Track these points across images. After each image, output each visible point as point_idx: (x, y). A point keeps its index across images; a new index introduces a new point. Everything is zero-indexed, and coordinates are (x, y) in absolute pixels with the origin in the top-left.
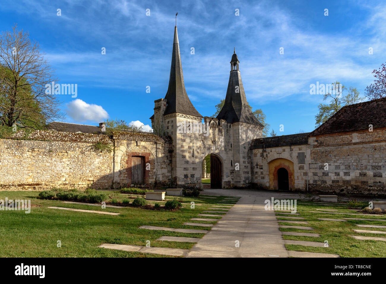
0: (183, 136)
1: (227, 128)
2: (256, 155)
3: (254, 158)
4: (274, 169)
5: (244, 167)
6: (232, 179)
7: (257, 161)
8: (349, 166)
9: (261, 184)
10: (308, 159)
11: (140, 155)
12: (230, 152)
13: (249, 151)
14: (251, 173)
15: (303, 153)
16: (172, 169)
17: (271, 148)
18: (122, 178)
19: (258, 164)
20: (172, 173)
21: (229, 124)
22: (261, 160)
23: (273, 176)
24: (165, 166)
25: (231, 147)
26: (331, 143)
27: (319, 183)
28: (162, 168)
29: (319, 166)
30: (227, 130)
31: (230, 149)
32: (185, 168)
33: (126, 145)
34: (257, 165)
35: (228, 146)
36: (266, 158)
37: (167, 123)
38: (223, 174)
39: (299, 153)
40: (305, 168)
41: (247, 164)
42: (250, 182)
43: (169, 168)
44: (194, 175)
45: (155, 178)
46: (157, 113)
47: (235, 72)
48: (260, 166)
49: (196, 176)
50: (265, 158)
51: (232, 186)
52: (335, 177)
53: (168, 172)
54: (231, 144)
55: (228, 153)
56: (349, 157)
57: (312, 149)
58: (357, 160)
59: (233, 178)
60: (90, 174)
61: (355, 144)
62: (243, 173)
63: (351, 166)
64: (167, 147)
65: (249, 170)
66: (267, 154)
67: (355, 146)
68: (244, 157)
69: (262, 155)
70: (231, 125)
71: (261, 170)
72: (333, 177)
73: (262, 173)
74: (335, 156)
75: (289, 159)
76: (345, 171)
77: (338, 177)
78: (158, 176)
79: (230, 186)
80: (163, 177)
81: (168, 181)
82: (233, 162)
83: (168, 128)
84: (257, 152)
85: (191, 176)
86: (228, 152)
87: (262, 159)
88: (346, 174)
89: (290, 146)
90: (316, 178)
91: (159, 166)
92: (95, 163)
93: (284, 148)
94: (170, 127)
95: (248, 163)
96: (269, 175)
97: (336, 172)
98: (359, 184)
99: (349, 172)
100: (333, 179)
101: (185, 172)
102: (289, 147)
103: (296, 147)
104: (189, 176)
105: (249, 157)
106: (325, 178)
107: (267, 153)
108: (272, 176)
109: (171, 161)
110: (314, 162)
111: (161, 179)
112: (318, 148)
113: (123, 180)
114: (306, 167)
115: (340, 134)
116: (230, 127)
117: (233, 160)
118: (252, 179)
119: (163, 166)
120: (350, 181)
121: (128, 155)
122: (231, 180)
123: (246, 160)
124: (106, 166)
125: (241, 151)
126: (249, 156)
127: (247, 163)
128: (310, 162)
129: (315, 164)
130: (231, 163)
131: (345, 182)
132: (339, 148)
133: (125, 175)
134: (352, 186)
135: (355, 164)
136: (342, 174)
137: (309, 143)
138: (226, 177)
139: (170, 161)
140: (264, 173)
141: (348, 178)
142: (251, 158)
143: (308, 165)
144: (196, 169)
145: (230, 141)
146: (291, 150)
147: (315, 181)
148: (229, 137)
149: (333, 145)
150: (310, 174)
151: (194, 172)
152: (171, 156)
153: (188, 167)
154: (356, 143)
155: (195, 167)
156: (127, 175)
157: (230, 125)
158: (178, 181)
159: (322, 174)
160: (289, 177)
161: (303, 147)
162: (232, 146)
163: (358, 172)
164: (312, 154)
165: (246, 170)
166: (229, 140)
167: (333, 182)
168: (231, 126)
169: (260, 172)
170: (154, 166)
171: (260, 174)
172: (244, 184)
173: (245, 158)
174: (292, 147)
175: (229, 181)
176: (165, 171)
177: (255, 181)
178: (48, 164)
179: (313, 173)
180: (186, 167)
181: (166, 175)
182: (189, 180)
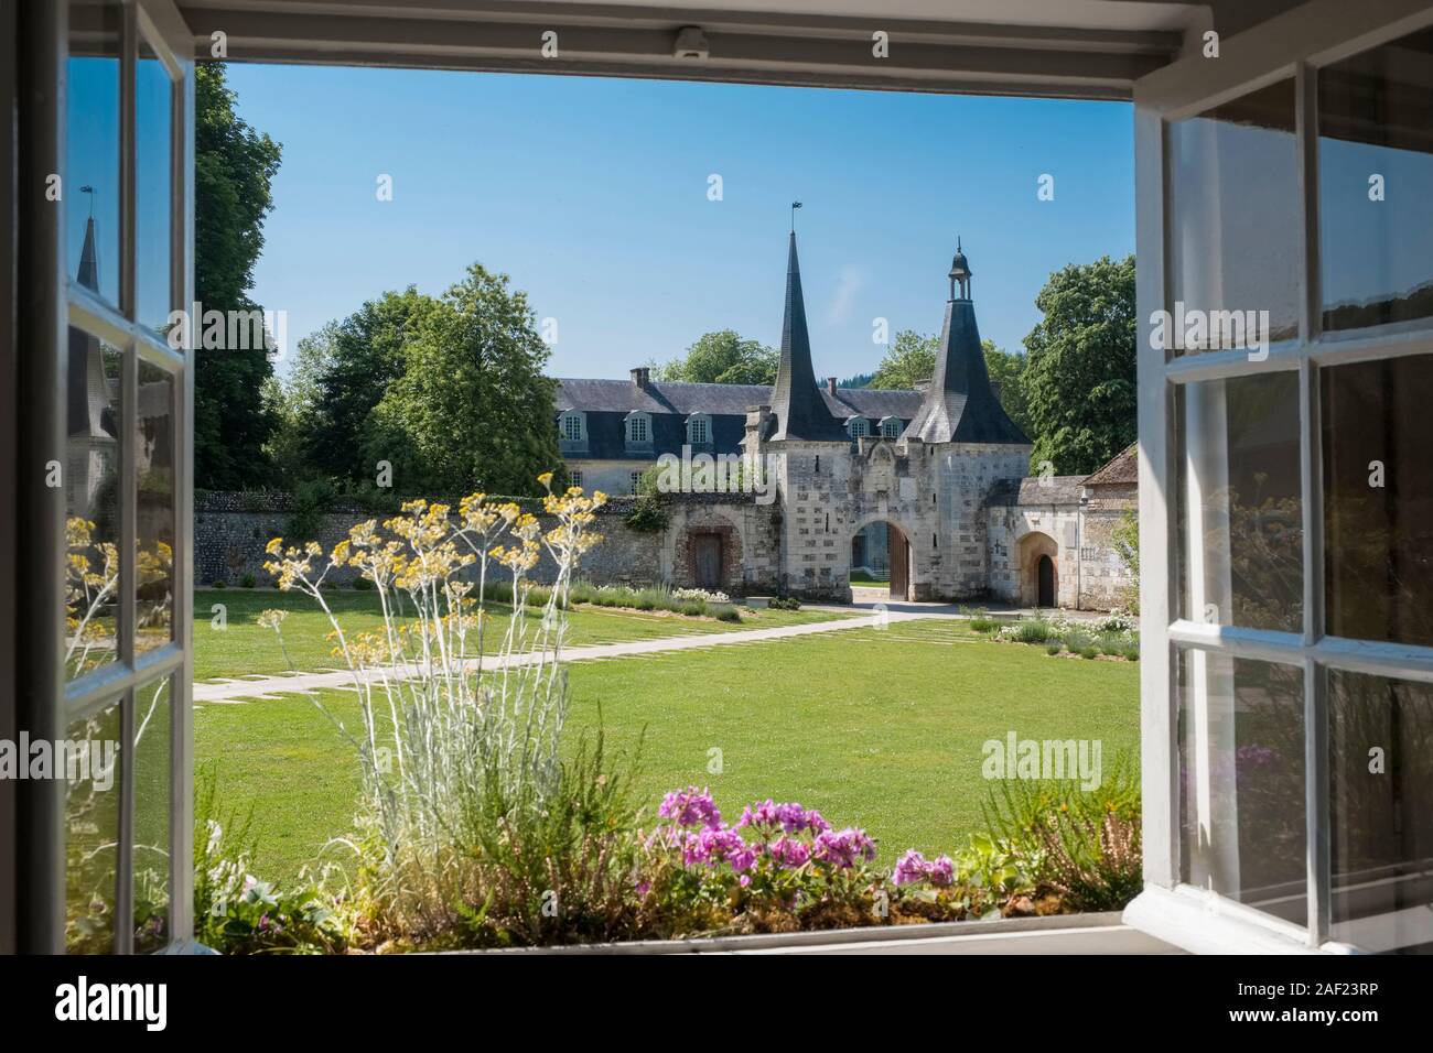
0: (802, 489)
1: (924, 454)
2: (995, 520)
3: (991, 528)
4: (1029, 556)
5: (963, 549)
6: (937, 579)
7: (997, 536)
9: (1004, 592)
10: (1081, 538)
11: (713, 531)
12: (932, 513)
13: (980, 510)
14: (986, 565)
15: (1072, 524)
16: (779, 558)
17: (1022, 507)
18: (679, 576)
19: (999, 543)
20: (778, 565)
21: (928, 447)
22: (1004, 533)
23: (1028, 574)
24: (764, 552)
25: (934, 501)
27: (1097, 590)
28: (758, 556)
29: (1097, 555)
30: (924, 461)
31: (930, 508)
32: (807, 556)
33: (684, 513)
34: (997, 545)
35: (926, 499)
36: (1014, 530)
38: (911, 566)
39: (1066, 524)
40: (1076, 559)
41: (972, 544)
42: (983, 586)
43: (774, 556)
48: (1003, 548)
49: (833, 572)
50: (1011, 531)
51: (933, 594)
52: (1119, 579)
53: (772, 563)
54: (934, 495)
55: (926, 515)
57: (1085, 517)
59: (938, 576)
62: (961, 565)
64: (769, 513)
65: (980, 556)
66: (1014, 521)
68: (963, 527)
69: (1006, 523)
71: (1005, 557)
72: (1115, 579)
73: (1005, 564)
75: (1051, 535)
77: (1123, 579)
80: (760, 573)
81: (770, 581)
82: (938, 537)
84: (998, 514)
85: (822, 573)
86: (925, 513)
87: (1007, 532)
90: (1092, 581)
91: (752, 553)
92: (632, 549)
93: (1043, 508)
95: (976, 540)
96: (1019, 570)
97: (1120, 568)
100: (1115, 583)
101: (808, 564)
102: (1052, 508)
104: (817, 571)
105: (980, 526)
106: (1105, 581)
107: (1015, 518)
108: (1025, 574)
109: (777, 542)
110: (1089, 546)
111: (755, 578)
113: (681, 579)
114: (1077, 554)
116: (932, 453)
117: (937, 534)
118: (987, 578)
119: (759, 552)
121: (690, 533)
122: (935, 583)
123: (971, 533)
124: (649, 554)
125: (957, 513)
126: (981, 523)
127: (973, 539)
128: (1083, 545)
129: (1092, 549)
130: (932, 542)
138: (920, 574)
139: (775, 540)
140: (1010, 565)
142: (986, 529)
143: (1081, 550)
144: (836, 556)
145: (932, 486)
146: (1055, 515)
147: (1090, 587)
148: (930, 477)
150: (1084, 572)
151: (828, 564)
152: (778, 531)
153: (813, 553)
155: (833, 552)
156: (687, 571)
157: (932, 448)
159: (1100, 572)
160: (1054, 576)
162: (937, 499)
164: (1088, 527)
165: (969, 558)
166: (929, 484)
168: (935, 449)
169: (1002, 563)
170: (741, 552)
171: (1002, 567)
172: (960, 591)
173: (968, 529)
175: (928, 583)
176: (764, 562)
177: (994, 584)
180: (809, 553)
181: (767, 569)
182: (816, 580)
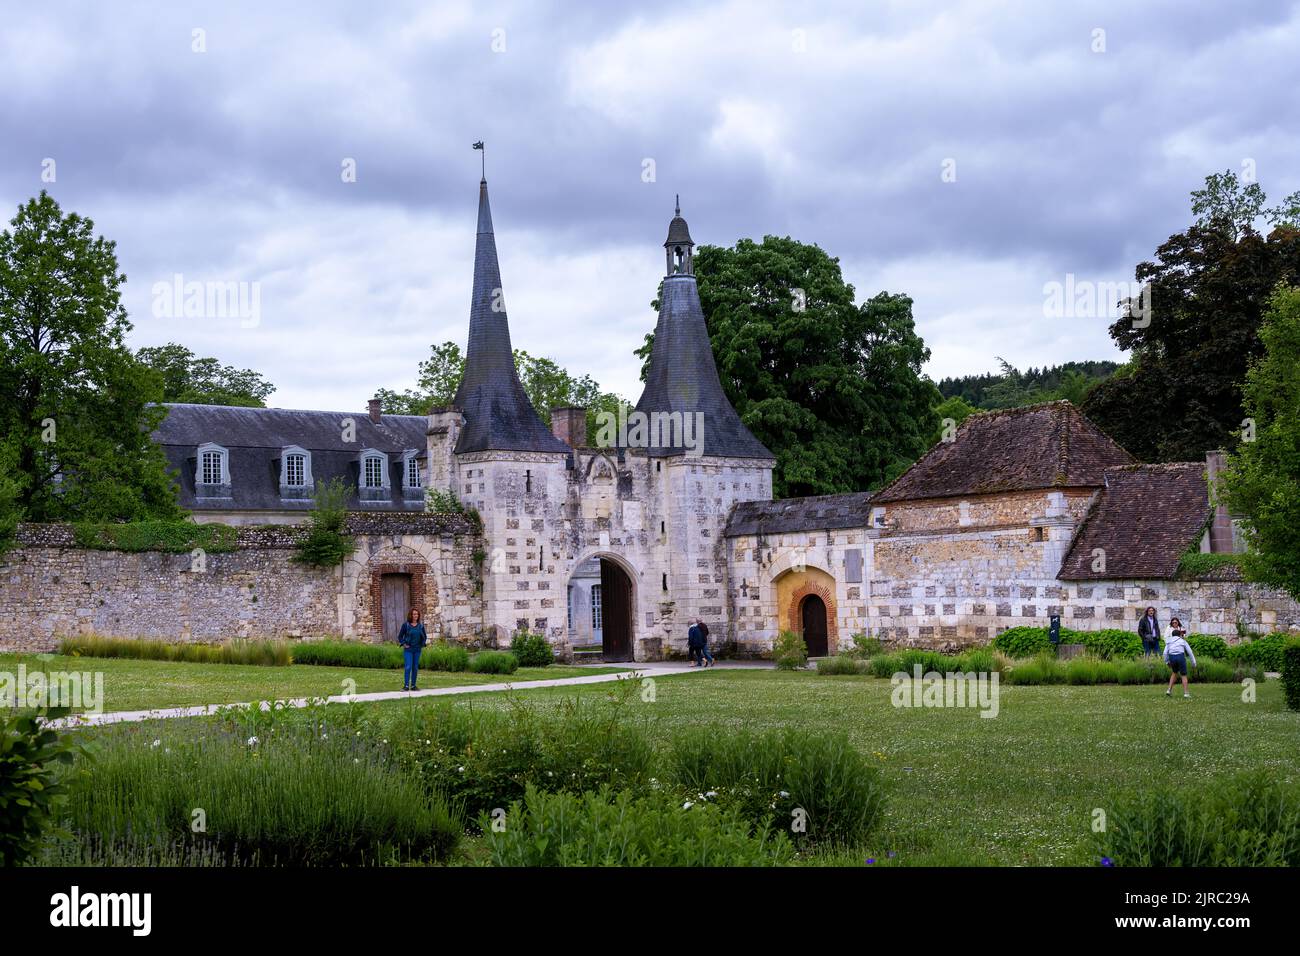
0: (511, 514)
1: (649, 472)
2: (740, 555)
3: (736, 565)
4: (790, 597)
5: (702, 592)
6: (668, 632)
7: (745, 574)
8: (954, 588)
9: (756, 646)
10: (869, 570)
11: (402, 571)
12: (660, 547)
13: (720, 541)
14: (729, 612)
15: (857, 552)
16: (484, 606)
17: (781, 536)
18: (361, 631)
19: (747, 583)
20: (482, 615)
21: (655, 462)
22: (755, 571)
23: (789, 620)
24: (463, 598)
25: (663, 531)
26: (917, 527)
27: (892, 635)
28: (457, 603)
29: (893, 589)
30: (649, 478)
31: (658, 540)
32: (519, 603)
33: (366, 547)
34: (744, 587)
35: (653, 529)
36: (768, 565)
37: (464, 475)
38: (637, 616)
39: (848, 552)
40: (862, 596)
41: (713, 585)
42: (725, 640)
43: (476, 603)
44: (546, 619)
45: (438, 630)
46: (435, 445)
47: (677, 282)
48: (753, 589)
49: (550, 624)
50: (764, 566)
51: (665, 651)
52: (926, 618)
53: (473, 613)
54: (663, 523)
55: (654, 550)
56: (953, 564)
57: (877, 541)
58: (968, 572)
59: (669, 627)
60: (293, 623)
61: (965, 530)
63: (957, 590)
64: (469, 546)
65: (721, 601)
66: (769, 554)
67: (964, 534)
68: (702, 564)
69: (757, 557)
70: (663, 464)
71: (756, 603)
72: (920, 618)
73: (757, 611)
74: (926, 562)
75: (825, 568)
76: (948, 601)
77: (932, 617)
78: (446, 626)
79: (660, 653)
80: (460, 626)
81: (473, 638)
82: (668, 577)
83: (469, 490)
84: (745, 546)
85: (537, 625)
86: (653, 546)
87: (759, 569)
88: (949, 609)
89: (828, 530)
90: (887, 622)
91: (450, 600)
92: (302, 595)
93: (812, 535)
94: (475, 489)
95: (717, 581)
96: (777, 616)
97: (928, 604)
98: (972, 635)
99: (954, 605)
100: (921, 623)
101: (520, 614)
102: (825, 534)
103: (841, 533)
104: (532, 623)
105: (721, 562)
106: (906, 622)
107: (771, 550)
108: (785, 620)
109: (480, 585)
110: (882, 578)
112: (889, 539)
113: (364, 635)
114: (864, 590)
115: (935, 503)
116: (659, 469)
117: (668, 573)
118: (732, 630)
119: (458, 597)
120: (955, 628)
121: (374, 573)
122: (665, 636)
123: (711, 571)
124: (324, 602)
125: (694, 545)
126: (721, 559)
127: (712, 580)
128: (873, 578)
129: (885, 582)
130: (661, 583)
131: (948, 631)
132: (933, 539)
133: (369, 624)
134: (958, 639)
135: (965, 582)
136: (939, 610)
137: (869, 524)
138: (648, 626)
139: (477, 583)
140: (764, 611)
141: (950, 620)
142: (729, 566)
143: (869, 584)
144: (552, 602)
145: (659, 512)
146: (830, 542)
147: (884, 631)
148: (657, 500)
149: (922, 533)
150: (874, 612)
151: (543, 613)
152: (480, 570)
153: (527, 598)
154: (966, 528)
155: (548, 598)
156: (371, 624)
157: (659, 463)
158: (500, 637)
159: (898, 611)
160: (829, 620)
161: (859, 535)
162: (666, 529)
163: (971, 601)
164: (878, 555)
165: (709, 603)
166: (656, 509)
167: (922, 631)
168: (661, 465)
169: (752, 609)
170: (437, 599)
171: (752, 613)
173: (707, 567)
174: (832, 534)
175: (656, 639)
176: (465, 611)
177: (740, 636)
178: (215, 601)
179: (880, 607)
180: (521, 599)
181: (468, 622)
